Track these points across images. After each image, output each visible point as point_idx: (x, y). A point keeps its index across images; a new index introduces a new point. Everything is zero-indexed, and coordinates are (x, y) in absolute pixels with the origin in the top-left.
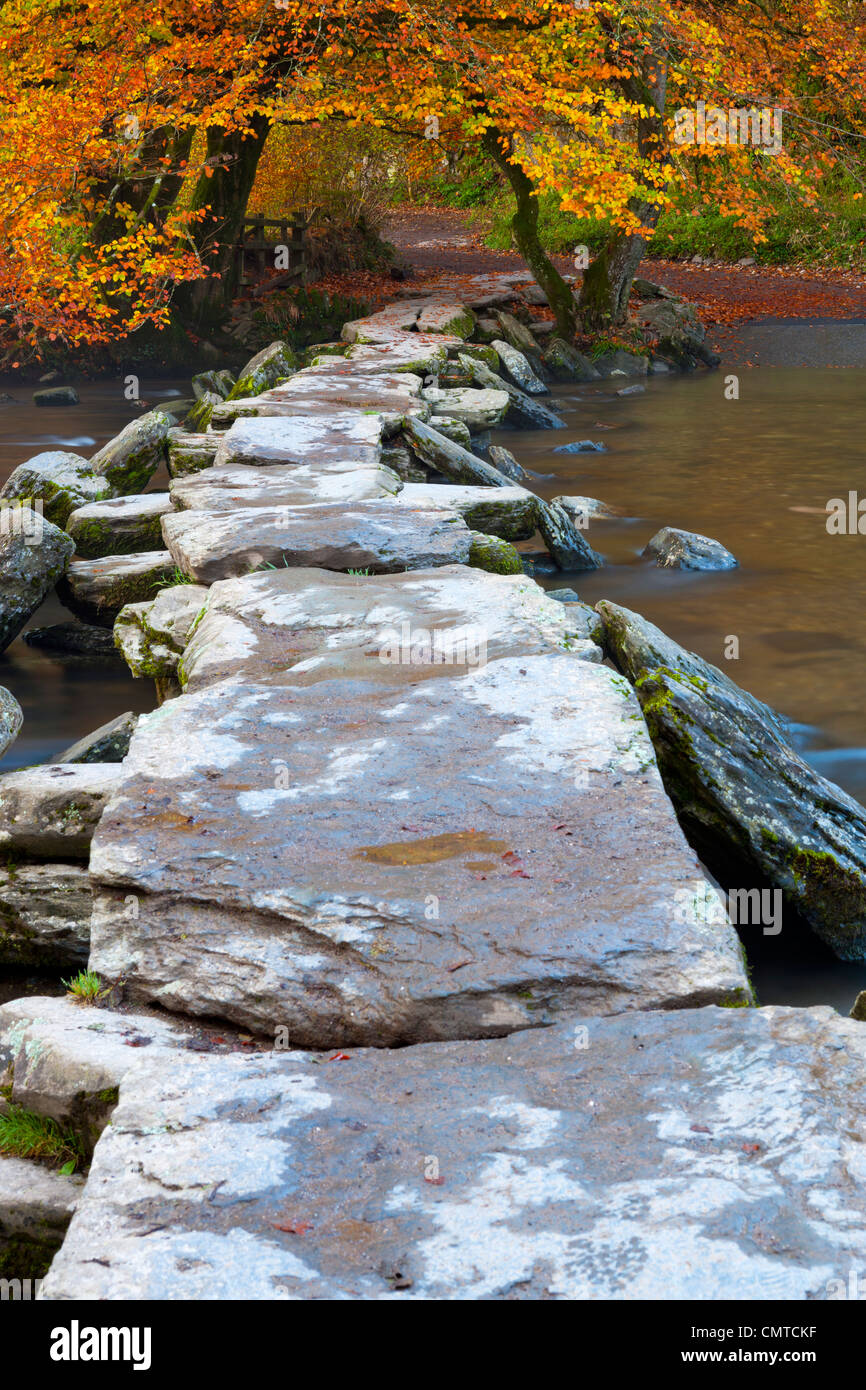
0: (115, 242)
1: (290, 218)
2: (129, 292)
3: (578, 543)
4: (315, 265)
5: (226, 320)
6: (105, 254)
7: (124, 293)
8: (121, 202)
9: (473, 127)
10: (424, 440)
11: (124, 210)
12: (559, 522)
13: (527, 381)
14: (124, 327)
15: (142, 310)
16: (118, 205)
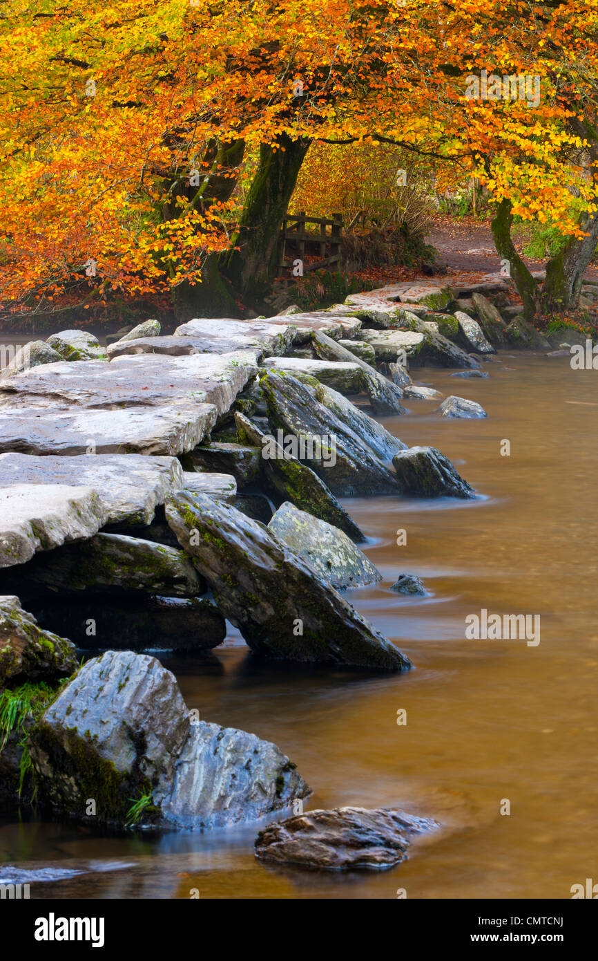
0: (168, 222)
1: (328, 216)
2: (174, 259)
3: (388, 399)
4: (357, 259)
5: (267, 293)
6: (161, 231)
7: (171, 260)
8: (181, 196)
9: (448, 149)
10: (323, 345)
11: (182, 201)
12: (377, 385)
13: (479, 343)
14: (168, 283)
15: (183, 272)
16: (178, 197)
